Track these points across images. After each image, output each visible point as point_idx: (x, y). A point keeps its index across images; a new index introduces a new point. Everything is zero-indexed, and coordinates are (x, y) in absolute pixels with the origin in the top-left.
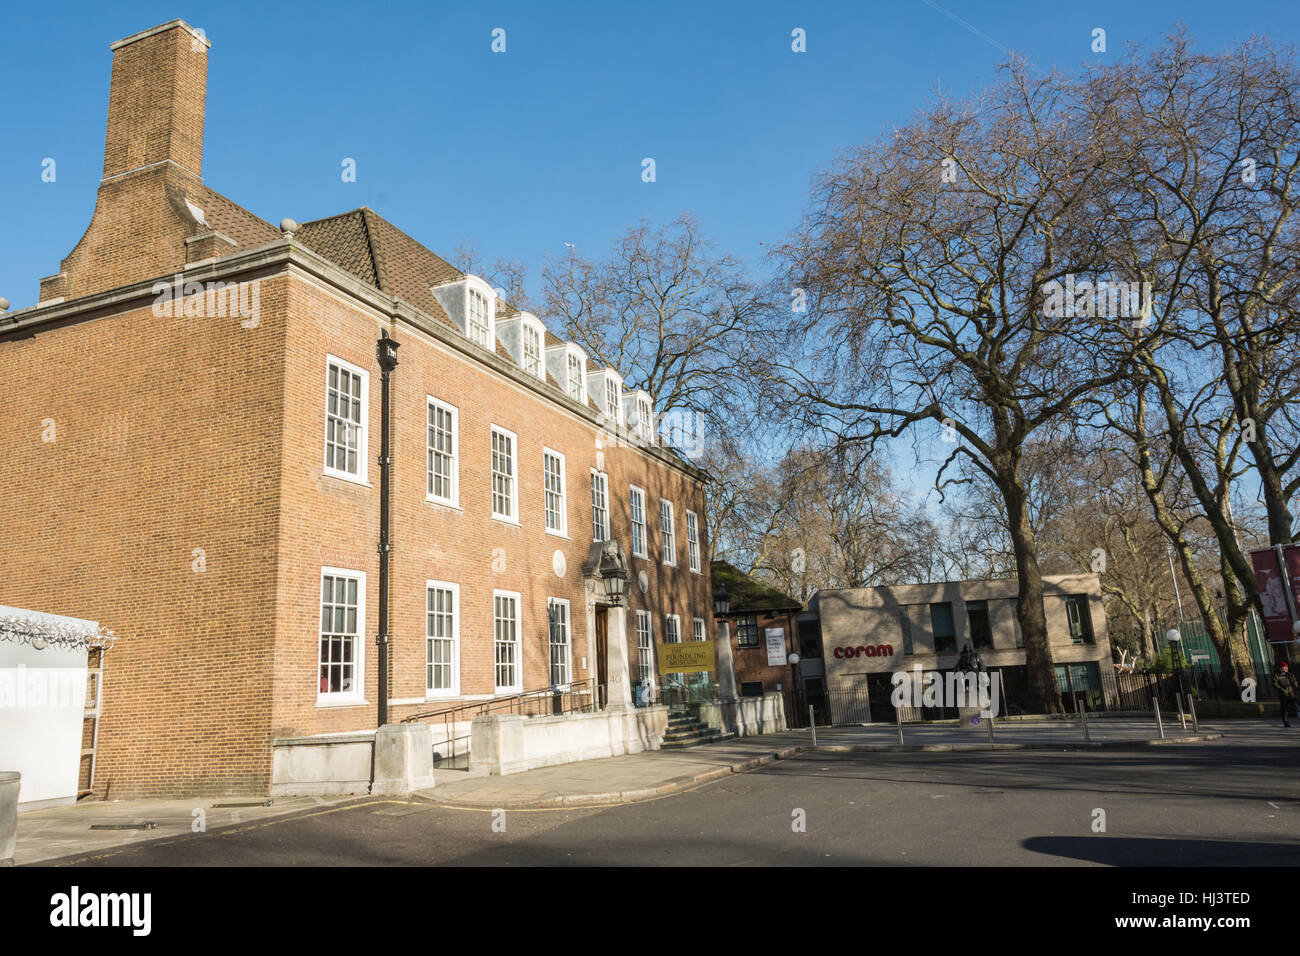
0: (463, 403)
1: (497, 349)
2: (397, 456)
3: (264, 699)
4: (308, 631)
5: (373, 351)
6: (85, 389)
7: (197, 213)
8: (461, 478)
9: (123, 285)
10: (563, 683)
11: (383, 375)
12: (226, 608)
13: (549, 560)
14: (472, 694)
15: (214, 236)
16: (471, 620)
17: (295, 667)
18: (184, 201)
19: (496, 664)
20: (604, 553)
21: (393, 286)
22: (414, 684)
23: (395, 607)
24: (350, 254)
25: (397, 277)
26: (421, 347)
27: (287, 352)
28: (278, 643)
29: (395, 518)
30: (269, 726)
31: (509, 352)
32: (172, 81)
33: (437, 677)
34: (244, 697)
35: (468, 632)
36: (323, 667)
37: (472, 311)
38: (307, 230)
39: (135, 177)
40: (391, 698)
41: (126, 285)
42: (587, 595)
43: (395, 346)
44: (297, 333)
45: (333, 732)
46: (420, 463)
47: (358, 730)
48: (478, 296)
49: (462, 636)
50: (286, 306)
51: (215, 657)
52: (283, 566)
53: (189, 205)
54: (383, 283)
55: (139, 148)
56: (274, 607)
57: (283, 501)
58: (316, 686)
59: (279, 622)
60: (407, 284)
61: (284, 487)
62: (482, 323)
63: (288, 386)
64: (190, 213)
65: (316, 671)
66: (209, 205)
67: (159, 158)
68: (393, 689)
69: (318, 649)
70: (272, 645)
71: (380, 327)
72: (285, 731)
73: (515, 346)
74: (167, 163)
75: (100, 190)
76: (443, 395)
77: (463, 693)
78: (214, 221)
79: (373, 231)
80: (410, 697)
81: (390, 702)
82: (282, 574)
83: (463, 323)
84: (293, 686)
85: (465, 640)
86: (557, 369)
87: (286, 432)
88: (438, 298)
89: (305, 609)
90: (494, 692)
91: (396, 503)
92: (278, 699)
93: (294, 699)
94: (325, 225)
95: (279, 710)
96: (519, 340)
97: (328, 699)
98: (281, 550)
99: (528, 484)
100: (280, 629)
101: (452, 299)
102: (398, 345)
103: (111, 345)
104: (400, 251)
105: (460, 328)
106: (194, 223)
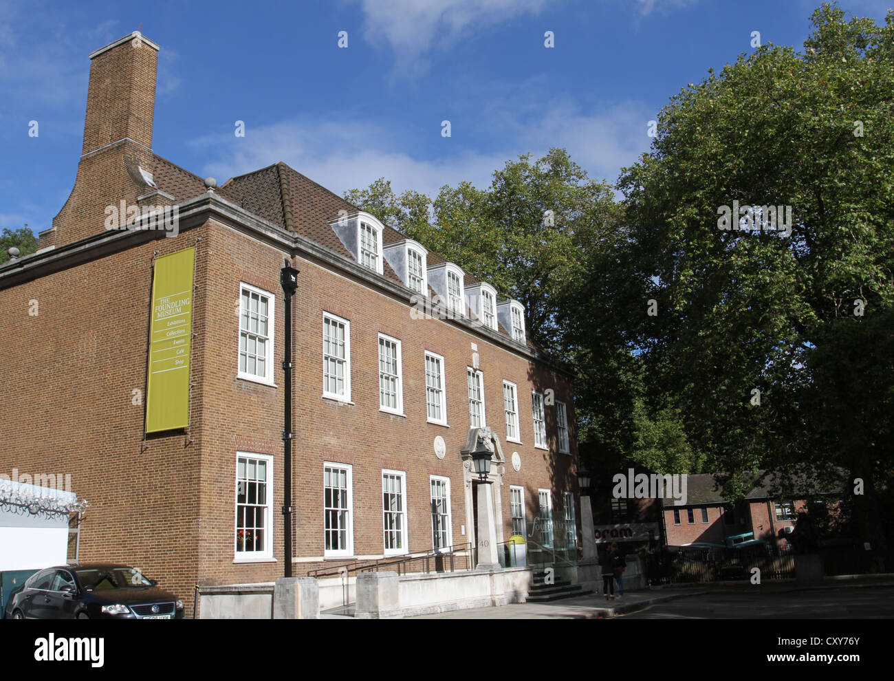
0: (354, 316)
1: (385, 271)
2: (298, 361)
3: (192, 556)
4: (226, 503)
5: (277, 277)
6: (67, 315)
7: (147, 177)
8: (352, 378)
9: (94, 235)
10: (444, 547)
11: (286, 297)
12: (165, 484)
13: (431, 444)
14: (364, 554)
15: (157, 194)
16: (362, 494)
17: (216, 531)
18: (138, 168)
19: (384, 530)
20: (479, 437)
21: (297, 224)
22: (314, 546)
23: (298, 483)
24: (266, 200)
25: (302, 217)
26: (318, 272)
27: (208, 282)
28: (203, 512)
29: (297, 412)
30: (196, 577)
31: (396, 272)
32: (130, 79)
33: (334, 541)
34: (179, 553)
35: (359, 504)
36: (238, 531)
37: (363, 242)
38: (236, 183)
39: (104, 152)
40: (295, 556)
41: (96, 234)
42: (465, 473)
43: (296, 273)
44: (215, 266)
45: (248, 583)
46: (317, 366)
47: (268, 581)
48: (369, 229)
49: (355, 507)
50: (207, 245)
51: (157, 522)
52: (206, 451)
53: (141, 171)
54: (289, 222)
55: (107, 130)
56: (198, 484)
57: (205, 400)
58: (234, 546)
59: (202, 496)
60: (310, 222)
61: (206, 388)
62: (372, 250)
63: (208, 308)
64: (142, 177)
65: (234, 534)
66: (158, 169)
67: (120, 137)
68: (297, 550)
69: (234, 517)
70: (198, 514)
71: (283, 258)
72: (209, 582)
73: (401, 269)
74: (126, 140)
75: (80, 164)
76: (336, 311)
77: (356, 553)
78: (160, 182)
79: (285, 181)
80: (311, 556)
81: (294, 560)
82: (205, 456)
83: (355, 251)
84: (214, 546)
85: (358, 510)
86: (439, 285)
87: (207, 345)
88: (336, 231)
89: (224, 485)
90: (383, 554)
91: (297, 399)
92: (203, 556)
93: (216, 556)
94: (250, 178)
95: (204, 565)
96: (404, 263)
97: (243, 556)
98: (204, 438)
99: (411, 382)
100: (203, 501)
101: (347, 232)
102: (298, 272)
103: (85, 280)
104: (307, 195)
105: (353, 255)
106: (144, 184)
